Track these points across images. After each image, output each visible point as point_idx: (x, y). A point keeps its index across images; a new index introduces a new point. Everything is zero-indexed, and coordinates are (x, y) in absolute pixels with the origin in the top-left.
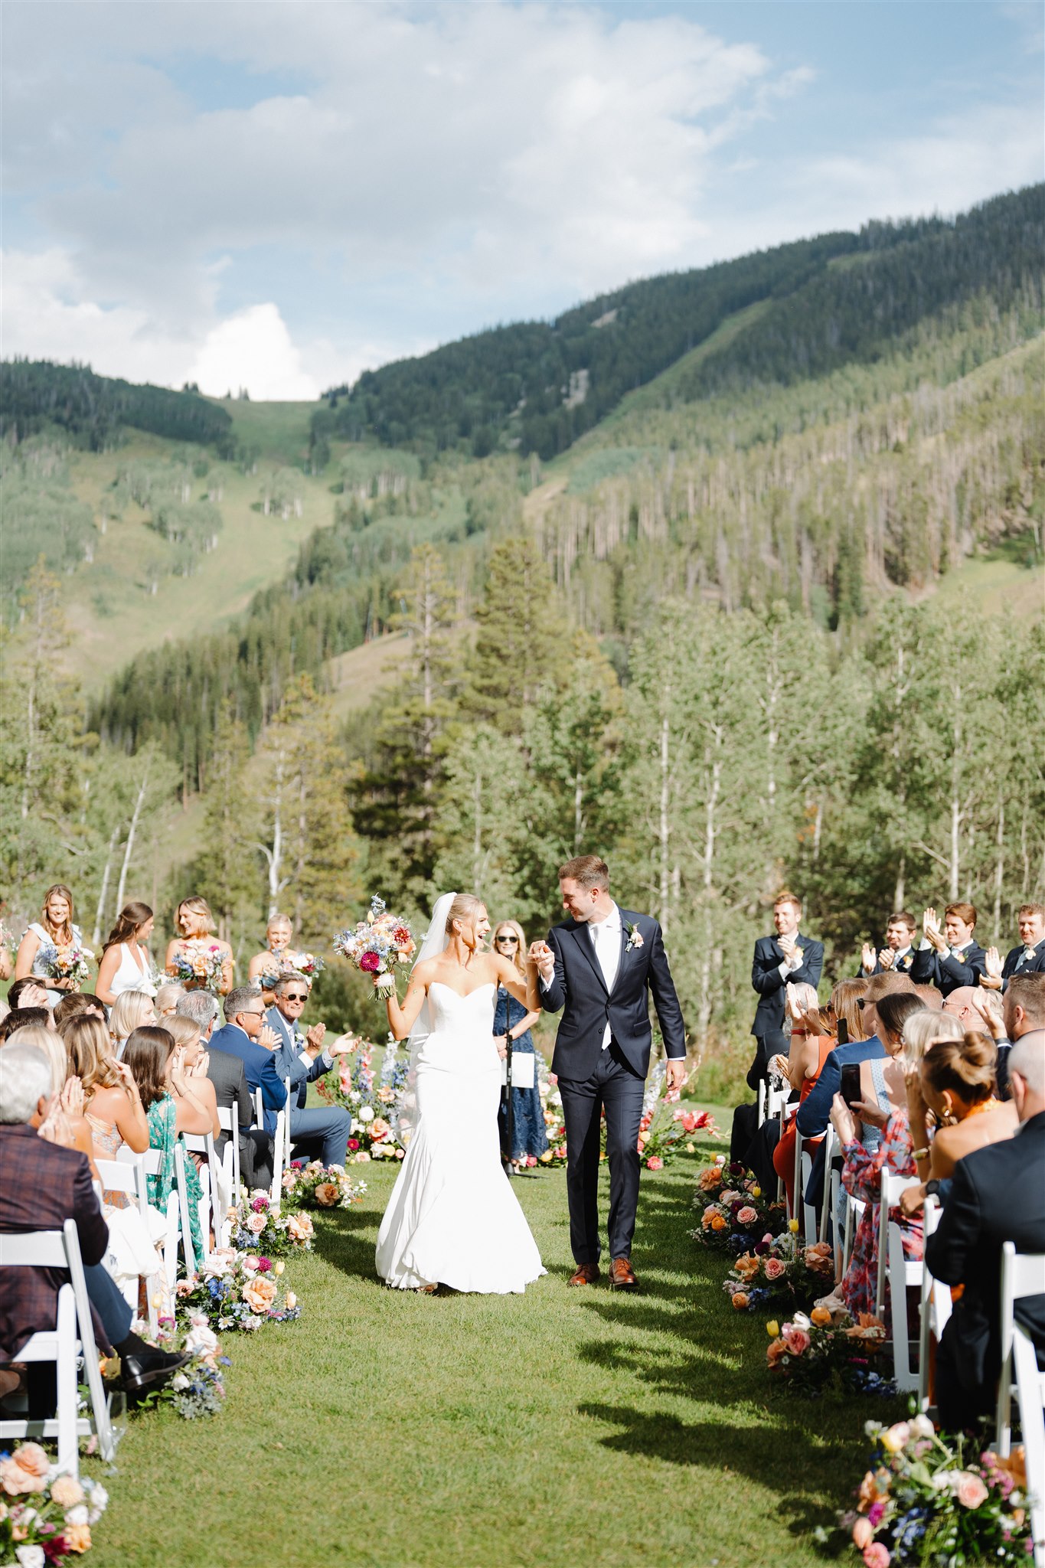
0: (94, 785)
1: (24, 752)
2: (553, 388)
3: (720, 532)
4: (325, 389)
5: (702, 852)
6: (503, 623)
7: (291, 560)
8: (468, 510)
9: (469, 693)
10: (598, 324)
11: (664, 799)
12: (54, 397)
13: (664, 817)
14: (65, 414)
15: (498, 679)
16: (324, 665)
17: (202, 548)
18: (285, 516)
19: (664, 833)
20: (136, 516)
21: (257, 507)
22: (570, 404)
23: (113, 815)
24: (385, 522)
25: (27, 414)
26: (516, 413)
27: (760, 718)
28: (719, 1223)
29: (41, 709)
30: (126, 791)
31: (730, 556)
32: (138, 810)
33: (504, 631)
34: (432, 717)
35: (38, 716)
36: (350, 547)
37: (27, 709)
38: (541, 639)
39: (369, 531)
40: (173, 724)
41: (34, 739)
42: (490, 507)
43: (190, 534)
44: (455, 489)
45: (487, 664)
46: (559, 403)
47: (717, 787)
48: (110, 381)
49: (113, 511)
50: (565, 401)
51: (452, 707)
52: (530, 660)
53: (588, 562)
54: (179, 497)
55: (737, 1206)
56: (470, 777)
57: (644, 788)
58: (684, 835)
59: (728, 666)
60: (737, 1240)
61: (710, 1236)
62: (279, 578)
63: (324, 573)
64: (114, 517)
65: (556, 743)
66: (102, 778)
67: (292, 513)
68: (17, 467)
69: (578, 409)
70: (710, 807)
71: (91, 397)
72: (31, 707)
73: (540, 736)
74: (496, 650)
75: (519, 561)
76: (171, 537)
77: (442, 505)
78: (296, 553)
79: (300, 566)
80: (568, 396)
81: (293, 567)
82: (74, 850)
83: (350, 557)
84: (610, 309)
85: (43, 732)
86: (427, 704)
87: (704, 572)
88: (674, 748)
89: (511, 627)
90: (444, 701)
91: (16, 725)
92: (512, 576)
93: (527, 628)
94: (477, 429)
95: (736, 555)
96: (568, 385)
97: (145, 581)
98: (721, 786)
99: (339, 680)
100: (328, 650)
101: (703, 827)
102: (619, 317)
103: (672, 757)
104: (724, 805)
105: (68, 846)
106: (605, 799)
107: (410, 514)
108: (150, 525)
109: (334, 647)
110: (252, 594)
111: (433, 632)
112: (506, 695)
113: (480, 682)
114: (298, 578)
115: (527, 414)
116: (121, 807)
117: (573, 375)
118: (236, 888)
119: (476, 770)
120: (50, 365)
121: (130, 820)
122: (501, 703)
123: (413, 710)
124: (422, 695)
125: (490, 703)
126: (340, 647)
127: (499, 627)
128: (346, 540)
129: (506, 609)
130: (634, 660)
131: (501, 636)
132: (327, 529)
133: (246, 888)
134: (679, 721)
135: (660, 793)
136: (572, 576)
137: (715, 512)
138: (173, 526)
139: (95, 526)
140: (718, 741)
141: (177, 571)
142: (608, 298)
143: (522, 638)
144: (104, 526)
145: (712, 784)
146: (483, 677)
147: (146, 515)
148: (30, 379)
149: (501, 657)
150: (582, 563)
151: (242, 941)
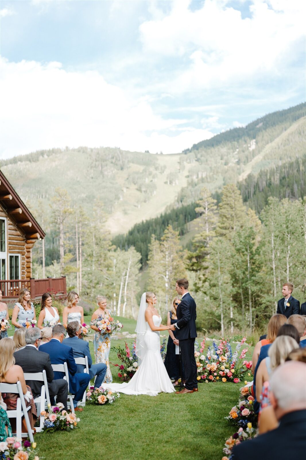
0: (117, 260)
1: (92, 251)
2: (246, 145)
3: (294, 182)
4: (183, 150)
5: (285, 271)
6: (227, 208)
7: (176, 197)
8: (224, 180)
9: (218, 229)
10: (258, 126)
11: (273, 256)
12: (110, 157)
13: (274, 262)
14: (114, 161)
15: (226, 225)
16: (185, 225)
17: (151, 195)
18: (174, 185)
19: (274, 267)
20: (134, 187)
21: (166, 183)
22: (251, 149)
23: (122, 268)
24: (201, 185)
25: (104, 162)
26: (236, 153)
27: (301, 231)
28: (234, 415)
29: (96, 239)
30: (126, 261)
31: (298, 188)
32: (129, 267)
33: (228, 211)
34: (209, 236)
35: (96, 241)
36: (191, 192)
37: (93, 239)
38: (238, 212)
39: (197, 187)
40: (145, 243)
41: (95, 247)
42: (230, 179)
43: (148, 191)
44: (220, 174)
45: (223, 220)
46: (248, 149)
47: (289, 252)
48: (125, 151)
49: (128, 186)
50: (249, 148)
51: (213, 233)
52: (235, 218)
53: (257, 192)
54: (145, 181)
55: (243, 407)
56: (215, 252)
57: (267, 253)
58: (280, 267)
59: (290, 216)
60: (242, 423)
61: (231, 420)
62: (173, 202)
63: (185, 200)
64: (127, 188)
65: (241, 241)
66: (119, 258)
67: (175, 184)
68: (101, 176)
69: (253, 151)
70: (287, 258)
71: (120, 156)
72: (94, 239)
73: (236, 240)
74: (225, 216)
75: (231, 190)
76: (143, 192)
77: (216, 179)
78: (177, 195)
79: (178, 198)
80: (250, 147)
81: (176, 198)
82: (108, 278)
83: (192, 195)
84: (261, 122)
85: (97, 246)
86: (207, 233)
87: (290, 193)
88: (276, 241)
89: (229, 209)
90: (212, 232)
91: (90, 244)
92: (229, 195)
93: (234, 209)
94: (225, 158)
95: (299, 188)
96: (250, 144)
97: (136, 204)
98: (290, 252)
99: (190, 229)
100: (186, 221)
101: (286, 264)
102: (263, 124)
103: (275, 244)
104: (291, 258)
105: (106, 277)
106: (256, 257)
107: (208, 182)
108: (137, 189)
109: (188, 220)
110: (165, 206)
111: (208, 212)
112: (229, 229)
113: (221, 225)
114: (178, 201)
115: (239, 152)
116: (125, 266)
117: (251, 141)
118: (158, 287)
119: (217, 251)
120: (109, 148)
121: (127, 269)
122: (227, 231)
123: (204, 235)
124: (205, 230)
125: (224, 231)
126: (190, 220)
127: (226, 209)
128: (190, 190)
129: (228, 204)
130: (262, 216)
131: (227, 212)
132: (185, 188)
133: (161, 287)
134: (277, 233)
135: (272, 255)
136: (253, 197)
137: (293, 176)
138: (143, 189)
139: (122, 190)
140: (289, 239)
141: (145, 201)
142: (260, 119)
143: (233, 212)
144: (125, 190)
145: (288, 251)
146: (222, 224)
147: (136, 187)
148: (104, 152)
149: (226, 218)
150: (256, 193)
151: (160, 302)
